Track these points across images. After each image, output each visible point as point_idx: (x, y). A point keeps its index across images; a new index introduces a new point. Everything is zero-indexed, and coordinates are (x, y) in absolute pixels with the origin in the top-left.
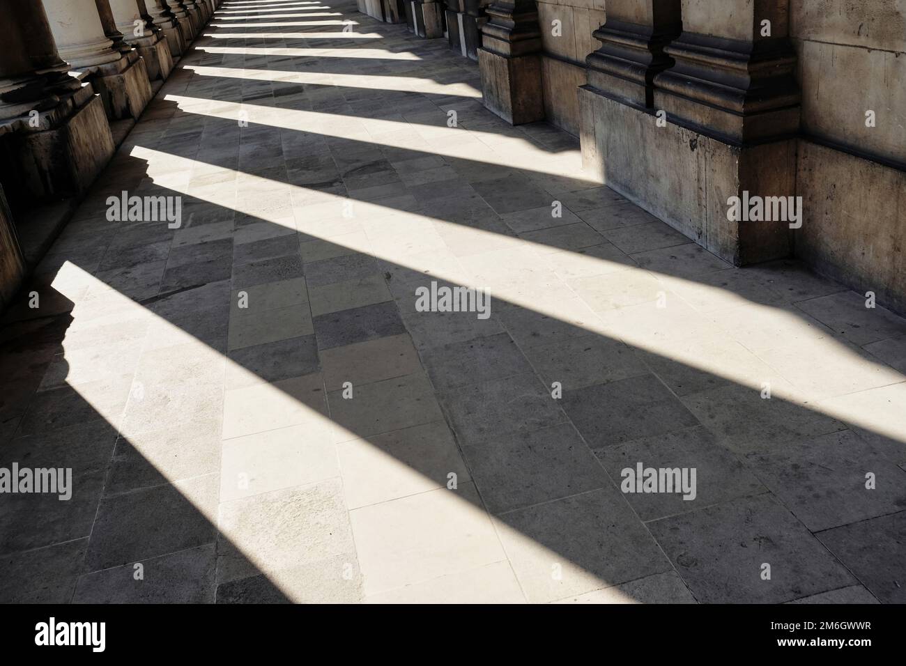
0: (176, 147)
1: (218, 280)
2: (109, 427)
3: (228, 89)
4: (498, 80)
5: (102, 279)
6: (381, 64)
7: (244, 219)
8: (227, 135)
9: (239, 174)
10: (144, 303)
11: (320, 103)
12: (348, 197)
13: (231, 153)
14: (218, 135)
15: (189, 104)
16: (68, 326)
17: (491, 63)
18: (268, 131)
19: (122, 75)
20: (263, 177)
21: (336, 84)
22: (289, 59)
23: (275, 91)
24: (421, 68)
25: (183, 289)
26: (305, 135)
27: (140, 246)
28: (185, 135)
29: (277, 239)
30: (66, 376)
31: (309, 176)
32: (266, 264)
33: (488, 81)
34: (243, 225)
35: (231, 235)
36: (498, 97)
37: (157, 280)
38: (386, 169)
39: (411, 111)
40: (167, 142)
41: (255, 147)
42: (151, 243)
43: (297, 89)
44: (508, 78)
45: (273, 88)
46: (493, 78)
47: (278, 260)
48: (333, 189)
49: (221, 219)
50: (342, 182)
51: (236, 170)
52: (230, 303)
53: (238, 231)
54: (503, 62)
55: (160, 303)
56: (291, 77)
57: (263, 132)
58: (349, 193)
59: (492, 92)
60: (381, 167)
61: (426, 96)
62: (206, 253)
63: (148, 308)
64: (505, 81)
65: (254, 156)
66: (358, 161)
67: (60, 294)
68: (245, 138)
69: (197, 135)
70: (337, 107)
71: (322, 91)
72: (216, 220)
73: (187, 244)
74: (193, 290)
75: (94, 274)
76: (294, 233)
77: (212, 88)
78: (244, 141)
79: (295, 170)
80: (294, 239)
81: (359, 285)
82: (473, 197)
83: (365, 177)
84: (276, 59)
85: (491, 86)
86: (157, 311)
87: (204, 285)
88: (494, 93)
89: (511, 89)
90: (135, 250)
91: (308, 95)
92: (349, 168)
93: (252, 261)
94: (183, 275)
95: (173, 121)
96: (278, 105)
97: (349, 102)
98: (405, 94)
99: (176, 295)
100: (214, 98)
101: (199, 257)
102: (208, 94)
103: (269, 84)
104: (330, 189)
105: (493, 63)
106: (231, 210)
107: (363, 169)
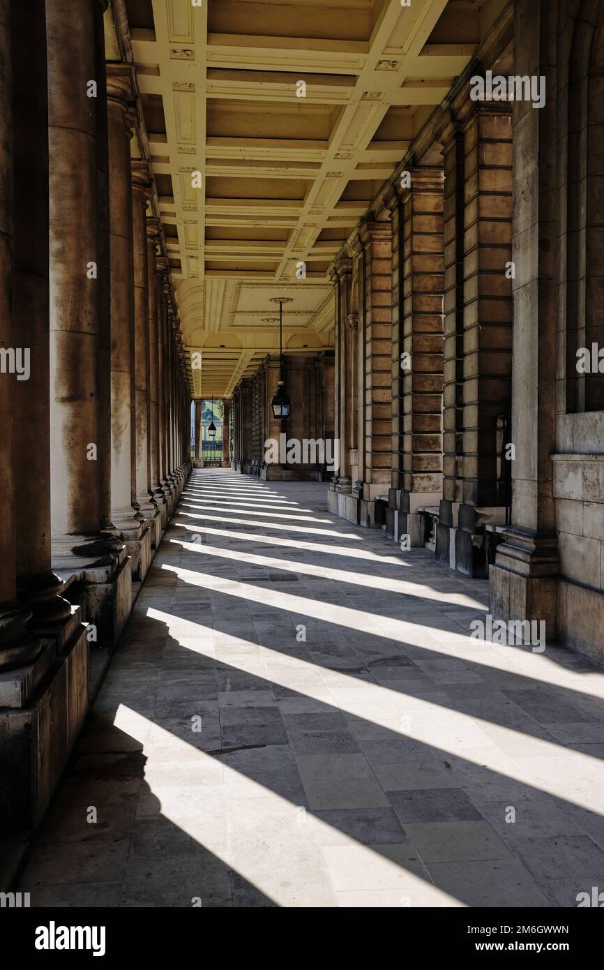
0: (190, 614)
1: (277, 744)
2: (218, 861)
3: (222, 567)
4: (512, 597)
5: (161, 725)
6: (369, 565)
7: (283, 692)
8: (236, 610)
9: (262, 648)
10: (211, 753)
11: (321, 594)
12: (379, 685)
13: (247, 627)
14: (228, 609)
15: (188, 576)
16: (145, 764)
17: (505, 579)
18: (277, 612)
19: (139, 542)
20: (288, 655)
21: (330, 577)
22: (274, 547)
23: (270, 576)
24: (411, 574)
25: (245, 747)
26: (316, 622)
27: (188, 701)
28: (194, 604)
29: (322, 714)
30: (159, 809)
31: (333, 659)
32: (320, 736)
33: (498, 596)
34: (283, 696)
35: (276, 704)
36: (509, 612)
37: (216, 735)
38: (408, 665)
39: (415, 613)
40: (177, 609)
41: (269, 626)
42: (199, 700)
43: (292, 577)
44: (525, 596)
45: (267, 572)
46: (506, 594)
47: (330, 734)
48: (361, 675)
49: (259, 688)
50: (369, 671)
51: (258, 644)
52: (296, 766)
53: (281, 701)
54: (521, 581)
55: (226, 755)
56: (282, 565)
57: (273, 612)
58: (380, 682)
59: (501, 607)
60: (404, 662)
61: (426, 601)
62: (256, 717)
63: (218, 759)
64: (521, 599)
65: (271, 633)
66: (377, 653)
67: (124, 733)
68: (257, 616)
69: (206, 606)
70: (338, 599)
71: (318, 582)
72: (255, 688)
73: (234, 706)
74: (255, 749)
75: (152, 719)
76: (338, 711)
77: (206, 564)
78: (255, 618)
79: (317, 653)
80: (340, 718)
81: (421, 769)
82: (507, 703)
83: (390, 669)
84: (260, 546)
85: (502, 601)
86: (226, 762)
87: (265, 746)
88: (505, 609)
89: (526, 607)
90: (184, 704)
91: (305, 583)
92: (372, 658)
93: (305, 732)
94: (240, 734)
95: (177, 590)
96: (277, 589)
97: (349, 596)
98: (404, 597)
99: (240, 751)
100: (210, 573)
101: (250, 719)
102: (205, 569)
103: (262, 568)
104: (358, 675)
105: (507, 580)
106: (266, 681)
107: (386, 661)
